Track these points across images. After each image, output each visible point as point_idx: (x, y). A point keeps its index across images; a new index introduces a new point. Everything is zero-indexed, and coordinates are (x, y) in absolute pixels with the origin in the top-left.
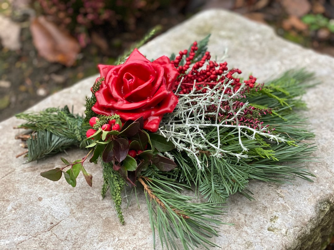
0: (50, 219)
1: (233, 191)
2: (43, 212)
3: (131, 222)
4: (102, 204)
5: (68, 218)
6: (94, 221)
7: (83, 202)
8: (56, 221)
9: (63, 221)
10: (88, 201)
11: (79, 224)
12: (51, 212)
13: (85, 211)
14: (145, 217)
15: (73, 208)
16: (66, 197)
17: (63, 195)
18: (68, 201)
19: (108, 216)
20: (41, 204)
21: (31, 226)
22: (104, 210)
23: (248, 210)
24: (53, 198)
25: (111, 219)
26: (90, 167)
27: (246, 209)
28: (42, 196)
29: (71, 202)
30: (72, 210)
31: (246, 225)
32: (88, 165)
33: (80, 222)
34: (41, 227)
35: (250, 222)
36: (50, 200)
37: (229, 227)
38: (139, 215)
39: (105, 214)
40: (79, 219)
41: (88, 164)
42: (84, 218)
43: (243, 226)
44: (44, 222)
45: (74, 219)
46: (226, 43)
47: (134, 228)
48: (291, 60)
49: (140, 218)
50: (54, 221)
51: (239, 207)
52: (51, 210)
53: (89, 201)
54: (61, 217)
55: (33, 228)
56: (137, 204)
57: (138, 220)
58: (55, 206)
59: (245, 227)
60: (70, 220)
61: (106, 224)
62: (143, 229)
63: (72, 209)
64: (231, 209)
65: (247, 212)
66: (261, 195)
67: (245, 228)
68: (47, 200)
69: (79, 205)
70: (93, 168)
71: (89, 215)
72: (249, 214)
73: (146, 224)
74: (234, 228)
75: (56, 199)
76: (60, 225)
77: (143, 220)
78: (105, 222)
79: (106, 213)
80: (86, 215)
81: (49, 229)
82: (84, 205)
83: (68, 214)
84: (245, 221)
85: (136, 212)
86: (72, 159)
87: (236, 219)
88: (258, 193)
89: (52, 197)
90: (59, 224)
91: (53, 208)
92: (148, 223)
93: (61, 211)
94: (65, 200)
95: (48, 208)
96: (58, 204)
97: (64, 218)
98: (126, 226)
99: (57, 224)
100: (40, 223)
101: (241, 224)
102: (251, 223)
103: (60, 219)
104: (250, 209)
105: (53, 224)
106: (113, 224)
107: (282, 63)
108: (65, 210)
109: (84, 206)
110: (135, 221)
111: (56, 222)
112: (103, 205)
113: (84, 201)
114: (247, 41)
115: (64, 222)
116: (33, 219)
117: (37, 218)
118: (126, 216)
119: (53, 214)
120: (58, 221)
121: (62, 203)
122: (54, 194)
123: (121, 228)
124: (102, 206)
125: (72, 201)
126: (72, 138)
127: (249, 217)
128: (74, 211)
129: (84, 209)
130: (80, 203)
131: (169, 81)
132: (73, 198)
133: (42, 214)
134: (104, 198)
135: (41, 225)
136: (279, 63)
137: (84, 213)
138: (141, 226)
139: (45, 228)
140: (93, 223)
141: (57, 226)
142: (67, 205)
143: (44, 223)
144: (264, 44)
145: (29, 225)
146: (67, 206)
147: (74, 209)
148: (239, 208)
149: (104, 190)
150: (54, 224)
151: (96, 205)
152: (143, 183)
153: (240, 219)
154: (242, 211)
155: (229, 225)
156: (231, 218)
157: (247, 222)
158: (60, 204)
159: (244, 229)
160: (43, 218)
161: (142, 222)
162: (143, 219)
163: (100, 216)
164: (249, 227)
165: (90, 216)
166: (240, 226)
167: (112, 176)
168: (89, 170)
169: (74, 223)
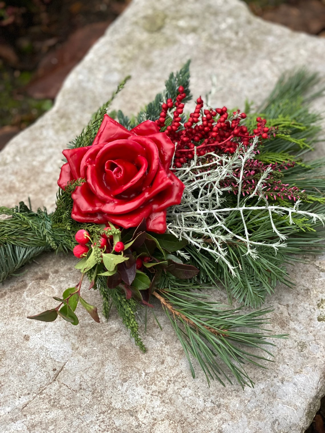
0: (50, 364)
1: (272, 285)
2: (38, 357)
3: (152, 346)
4: (108, 328)
5: (72, 358)
6: (107, 354)
7: (83, 330)
8: (58, 365)
9: (67, 362)
10: (89, 328)
11: (90, 363)
12: (47, 354)
13: (91, 343)
14: (168, 335)
15: (73, 341)
16: (59, 327)
17: (54, 325)
18: (63, 332)
19: (122, 343)
20: (30, 344)
21: (30, 380)
22: (114, 336)
23: (288, 298)
24: (43, 332)
25: (128, 347)
26: (74, 276)
27: (285, 298)
28: (28, 333)
29: (68, 333)
30: (74, 345)
31: (291, 320)
32: (70, 274)
33: (90, 360)
34: (43, 379)
35: (295, 313)
36: (40, 336)
37: (272, 326)
38: (159, 333)
39: (117, 342)
40: (87, 356)
41: (69, 272)
42: (92, 353)
43: (289, 322)
44: (44, 369)
45: (81, 357)
46: (190, 40)
47: (160, 354)
48: (282, 55)
49: (162, 338)
50: (56, 365)
51: (277, 296)
52: (47, 351)
53: (91, 326)
54: (63, 359)
55: (33, 381)
56: (151, 319)
57: (161, 341)
58: (50, 343)
59: (291, 322)
60: (76, 359)
61: (123, 355)
62: (171, 352)
63: (72, 343)
64: (268, 301)
65: (288, 301)
66: (297, 273)
67: (292, 324)
68: (35, 337)
69: (80, 336)
70: (78, 277)
71: (97, 348)
72: (290, 303)
73: (172, 344)
74: (278, 326)
75: (47, 333)
76: (66, 370)
77: (166, 340)
78: (121, 352)
79: (117, 339)
80: (94, 348)
81: (54, 378)
82: (86, 334)
83: (70, 350)
84: (289, 314)
85: (155, 330)
86: (46, 269)
87: (277, 313)
88: (294, 271)
89: (40, 331)
90: (64, 369)
91: (48, 348)
92: (175, 342)
93: (61, 349)
94: (59, 333)
95: (41, 348)
96: (53, 340)
97: (67, 359)
98: (150, 352)
99: (61, 370)
100: (39, 373)
101: (286, 320)
102: (297, 315)
103: (63, 362)
104: (290, 297)
105: (56, 371)
106: (132, 353)
107: (272, 61)
108: (64, 348)
109: (87, 336)
110: (157, 343)
111: (60, 367)
112: (111, 329)
113: (83, 328)
114: (217, 31)
115: (70, 365)
116: (29, 369)
117: (33, 366)
118: (145, 339)
119: (52, 356)
120: (62, 365)
121: (57, 337)
122: (41, 327)
123: (143, 357)
124: (110, 331)
125: (69, 331)
126: (43, 246)
127: (291, 307)
128: (77, 346)
129: (88, 340)
130: (80, 332)
131: (166, 160)
132: (68, 327)
133: (38, 360)
134: (108, 319)
135: (41, 375)
136: (267, 62)
137: (89, 345)
138: (167, 349)
139: (49, 379)
140: (106, 358)
141: (62, 372)
142: (64, 338)
143: (45, 372)
144: (241, 34)
145: (27, 379)
146: (65, 340)
147: (75, 343)
148: (276, 298)
149: (107, 309)
150: (58, 369)
151: (101, 331)
152: (158, 296)
153: (282, 313)
154: (282, 301)
155: (272, 325)
156: (272, 314)
157: (291, 315)
158: (55, 340)
159: (290, 326)
160: (40, 365)
161: (166, 343)
162: (166, 338)
163: (111, 345)
164: (295, 322)
165: (99, 348)
166: (285, 322)
167: (119, 299)
168: (75, 281)
169: (83, 363)
